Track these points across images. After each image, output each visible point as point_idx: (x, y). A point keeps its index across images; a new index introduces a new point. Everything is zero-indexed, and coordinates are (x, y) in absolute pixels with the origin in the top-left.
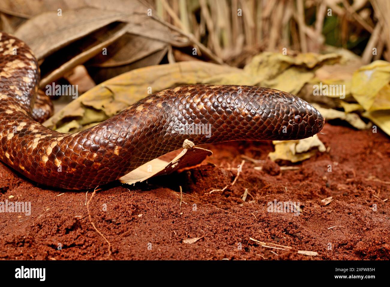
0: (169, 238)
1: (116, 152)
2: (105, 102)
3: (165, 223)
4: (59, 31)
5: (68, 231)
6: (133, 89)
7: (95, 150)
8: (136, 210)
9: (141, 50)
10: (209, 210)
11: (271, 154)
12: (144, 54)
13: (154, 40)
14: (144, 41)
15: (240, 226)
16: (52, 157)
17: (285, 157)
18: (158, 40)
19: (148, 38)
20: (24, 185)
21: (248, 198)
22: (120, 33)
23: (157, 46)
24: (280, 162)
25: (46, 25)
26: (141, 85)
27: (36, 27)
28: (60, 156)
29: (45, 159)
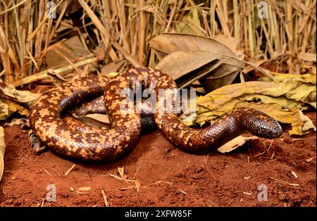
0: (238, 176)
1: (213, 141)
2: (209, 103)
3: (237, 170)
4: (185, 64)
5: (199, 172)
6: (223, 96)
7: (204, 140)
8: (225, 164)
9: (226, 71)
10: (256, 164)
11: (289, 131)
12: (228, 73)
13: (233, 66)
14: (227, 66)
15: (268, 172)
16: (188, 142)
17: (297, 134)
18: (235, 66)
19: (230, 65)
20: (177, 149)
21: (274, 158)
22: (216, 66)
23: (234, 69)
24: (294, 136)
25: (178, 58)
26: (227, 94)
27: (172, 58)
28: (191, 142)
29: (186, 143)
